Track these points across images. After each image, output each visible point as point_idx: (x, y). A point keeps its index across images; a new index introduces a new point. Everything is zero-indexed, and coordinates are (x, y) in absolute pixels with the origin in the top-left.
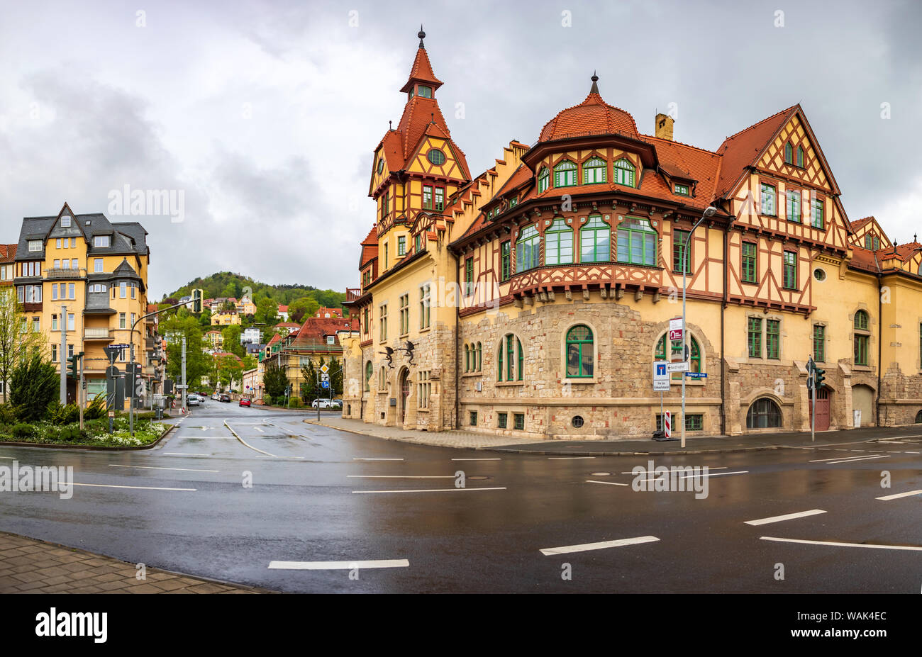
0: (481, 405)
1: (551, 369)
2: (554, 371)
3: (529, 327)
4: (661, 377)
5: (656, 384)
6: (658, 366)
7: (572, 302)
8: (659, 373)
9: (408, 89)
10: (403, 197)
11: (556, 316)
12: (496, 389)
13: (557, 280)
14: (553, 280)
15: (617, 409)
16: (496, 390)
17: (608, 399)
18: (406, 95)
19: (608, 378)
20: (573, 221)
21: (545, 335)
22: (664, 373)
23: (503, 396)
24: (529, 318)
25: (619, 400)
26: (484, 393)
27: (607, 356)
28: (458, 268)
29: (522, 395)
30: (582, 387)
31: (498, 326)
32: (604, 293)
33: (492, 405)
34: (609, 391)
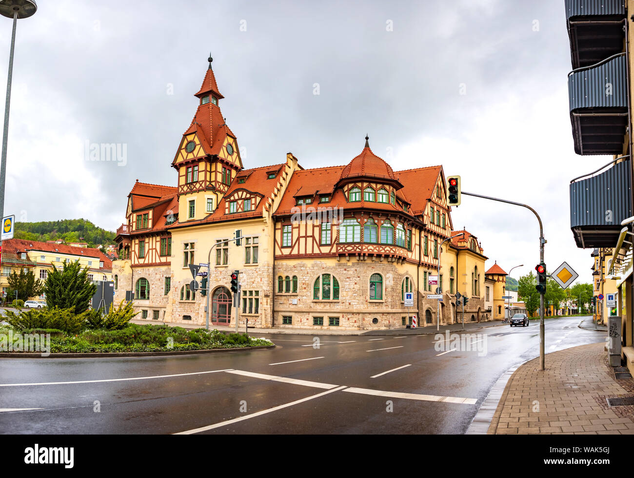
0: (296, 312)
1: (363, 295)
2: (364, 296)
3: (345, 272)
4: (409, 300)
5: (406, 303)
6: (407, 295)
7: (374, 262)
8: (407, 298)
9: (200, 95)
10: (211, 172)
11: (366, 268)
12: (312, 303)
13: (371, 251)
14: (368, 250)
15: (392, 315)
16: (312, 305)
17: (390, 310)
18: (199, 100)
19: (390, 300)
20: (378, 221)
21: (359, 277)
22: (410, 298)
23: (319, 307)
24: (345, 267)
25: (394, 310)
26: (299, 306)
27: (389, 289)
28: (275, 229)
29: (338, 308)
30: (377, 304)
31: (315, 268)
32: (390, 259)
33: (309, 312)
34: (390, 306)
